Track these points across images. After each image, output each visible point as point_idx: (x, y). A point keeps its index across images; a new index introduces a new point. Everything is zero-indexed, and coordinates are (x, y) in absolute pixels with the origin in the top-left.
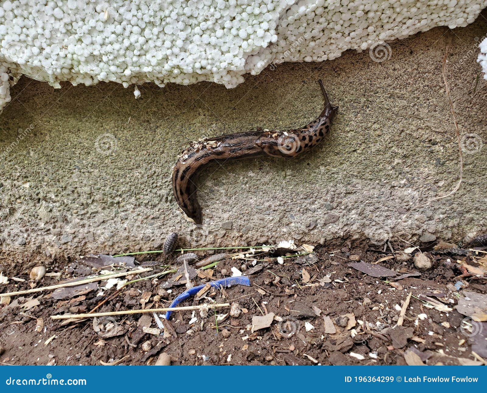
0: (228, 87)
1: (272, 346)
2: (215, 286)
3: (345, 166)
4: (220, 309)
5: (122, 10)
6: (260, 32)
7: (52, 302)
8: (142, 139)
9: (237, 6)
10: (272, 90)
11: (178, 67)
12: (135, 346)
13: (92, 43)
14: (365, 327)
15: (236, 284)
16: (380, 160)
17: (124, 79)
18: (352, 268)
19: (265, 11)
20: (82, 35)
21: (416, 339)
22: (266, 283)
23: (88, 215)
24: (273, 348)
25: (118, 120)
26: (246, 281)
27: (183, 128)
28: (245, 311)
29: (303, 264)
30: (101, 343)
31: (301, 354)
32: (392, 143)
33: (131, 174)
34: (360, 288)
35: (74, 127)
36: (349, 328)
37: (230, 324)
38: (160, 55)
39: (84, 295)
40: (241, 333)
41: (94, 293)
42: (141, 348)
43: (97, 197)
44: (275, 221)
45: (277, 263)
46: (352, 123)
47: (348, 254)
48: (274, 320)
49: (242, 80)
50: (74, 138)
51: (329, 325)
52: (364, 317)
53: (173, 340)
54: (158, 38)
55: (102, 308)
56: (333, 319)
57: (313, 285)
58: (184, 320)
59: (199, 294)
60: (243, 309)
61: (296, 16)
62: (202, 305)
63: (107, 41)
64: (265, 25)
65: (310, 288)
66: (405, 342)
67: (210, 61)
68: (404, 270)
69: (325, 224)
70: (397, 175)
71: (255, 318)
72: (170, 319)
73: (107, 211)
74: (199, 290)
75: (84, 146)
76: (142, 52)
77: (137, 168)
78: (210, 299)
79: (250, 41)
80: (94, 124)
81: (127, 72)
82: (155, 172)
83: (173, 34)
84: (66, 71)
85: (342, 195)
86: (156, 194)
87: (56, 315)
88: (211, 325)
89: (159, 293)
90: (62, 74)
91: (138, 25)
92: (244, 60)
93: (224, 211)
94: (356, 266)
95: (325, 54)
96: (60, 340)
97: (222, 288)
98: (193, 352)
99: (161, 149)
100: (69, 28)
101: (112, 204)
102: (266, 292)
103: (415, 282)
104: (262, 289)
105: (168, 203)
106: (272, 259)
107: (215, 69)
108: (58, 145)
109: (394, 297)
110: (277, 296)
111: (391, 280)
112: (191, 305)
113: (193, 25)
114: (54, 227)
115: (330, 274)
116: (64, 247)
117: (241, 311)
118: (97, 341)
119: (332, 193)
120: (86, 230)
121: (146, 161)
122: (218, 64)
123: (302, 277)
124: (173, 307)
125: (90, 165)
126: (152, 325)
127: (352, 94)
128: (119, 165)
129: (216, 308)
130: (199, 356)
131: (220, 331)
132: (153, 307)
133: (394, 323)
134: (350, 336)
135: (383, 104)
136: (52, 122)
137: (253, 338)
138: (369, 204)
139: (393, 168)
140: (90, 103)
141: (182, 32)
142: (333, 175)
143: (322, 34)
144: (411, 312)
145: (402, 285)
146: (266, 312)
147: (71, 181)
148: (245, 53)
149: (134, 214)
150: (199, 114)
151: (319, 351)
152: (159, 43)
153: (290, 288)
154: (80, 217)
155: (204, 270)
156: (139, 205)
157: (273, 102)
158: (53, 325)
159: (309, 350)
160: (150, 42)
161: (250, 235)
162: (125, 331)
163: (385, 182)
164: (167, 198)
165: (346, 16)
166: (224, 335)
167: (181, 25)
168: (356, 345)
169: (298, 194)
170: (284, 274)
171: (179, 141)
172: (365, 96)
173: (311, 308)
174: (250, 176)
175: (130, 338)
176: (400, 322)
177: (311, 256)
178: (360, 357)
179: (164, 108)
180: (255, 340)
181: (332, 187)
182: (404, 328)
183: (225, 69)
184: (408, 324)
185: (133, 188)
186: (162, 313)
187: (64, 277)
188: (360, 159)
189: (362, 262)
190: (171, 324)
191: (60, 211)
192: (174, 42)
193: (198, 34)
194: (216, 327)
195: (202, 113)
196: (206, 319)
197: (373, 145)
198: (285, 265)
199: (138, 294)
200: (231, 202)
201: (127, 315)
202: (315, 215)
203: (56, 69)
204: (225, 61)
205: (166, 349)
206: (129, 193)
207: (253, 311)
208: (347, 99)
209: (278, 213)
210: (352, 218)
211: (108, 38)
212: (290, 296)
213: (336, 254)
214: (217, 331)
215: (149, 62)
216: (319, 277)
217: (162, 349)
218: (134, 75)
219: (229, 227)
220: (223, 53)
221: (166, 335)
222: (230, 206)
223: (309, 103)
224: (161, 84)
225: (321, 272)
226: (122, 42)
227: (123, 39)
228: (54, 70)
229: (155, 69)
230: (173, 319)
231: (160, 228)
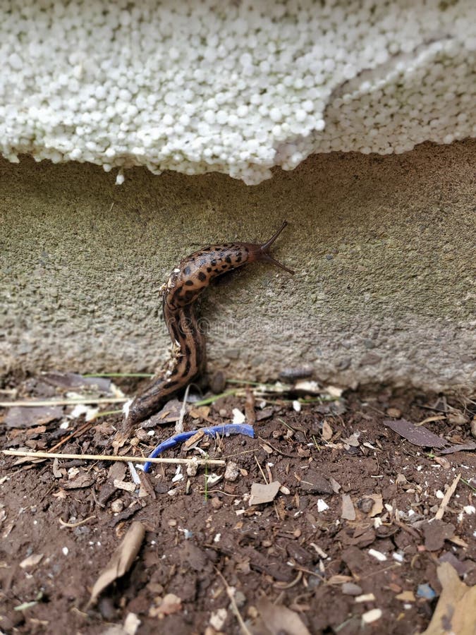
0: (248, 183)
1: (273, 527)
2: (209, 434)
3: (398, 295)
4: (213, 466)
5: (105, 65)
6: (301, 114)
7: (5, 429)
8: (127, 233)
9: (271, 74)
10: (310, 183)
11: (181, 152)
12: (103, 506)
13: (63, 108)
14: (394, 515)
15: (236, 432)
16: (446, 292)
17: (105, 160)
18: (387, 427)
19: (311, 84)
20: (49, 95)
21: (457, 540)
22: (275, 436)
23: (53, 323)
24: (274, 529)
25: (97, 206)
26: (250, 432)
27: (184, 225)
28: (244, 472)
29: (325, 413)
30: (61, 495)
31: (307, 543)
32: (467, 271)
33: (111, 278)
34: (394, 459)
35: (38, 210)
36: (373, 515)
37: (223, 490)
38: (156, 134)
39: (44, 425)
40: (236, 504)
41: (57, 422)
42: (110, 507)
43: (66, 301)
44: (295, 355)
45: (291, 409)
46: (417, 239)
47: (386, 405)
48: (279, 491)
49: (268, 176)
50: (37, 224)
51: (348, 508)
52: (394, 501)
53: (150, 501)
54: (155, 109)
55: (66, 447)
56: (355, 499)
57: (335, 446)
58: (166, 475)
59: (188, 443)
60: (242, 470)
61: (355, 95)
62: (190, 457)
63: (84, 107)
64: (309, 105)
65: (330, 450)
66: (441, 544)
67: (225, 149)
68: (456, 438)
69: (361, 366)
70: (467, 313)
71: (255, 486)
72: (149, 471)
73: (77, 321)
74: (189, 437)
75: (50, 235)
76: (132, 127)
77: (119, 270)
78: (201, 451)
79: (285, 125)
80: (65, 208)
81: (110, 153)
82: (143, 278)
83: (176, 106)
84: (26, 142)
85: (389, 332)
86: (143, 305)
87: (8, 448)
88: (199, 487)
89: (138, 436)
90: (20, 145)
91: (127, 88)
92: (273, 151)
93: (230, 336)
94: (395, 425)
95: (390, 146)
96: (12, 484)
97: (218, 437)
98: (173, 523)
99: (153, 250)
100: (31, 83)
101: (85, 312)
102: (273, 449)
103: (468, 460)
104: (268, 445)
105: (158, 319)
106: (286, 403)
107: (231, 160)
108: (16, 231)
109: (436, 479)
110: (287, 457)
111: (437, 453)
112: (175, 456)
113: (206, 96)
114: (10, 333)
115: (359, 433)
116: (22, 358)
117: (239, 471)
118: (56, 489)
119: (376, 328)
120: (50, 340)
121: (132, 263)
122: (236, 153)
123: (322, 433)
124: (153, 457)
125: (57, 261)
126: (126, 477)
127: (422, 201)
128: (96, 264)
129: (207, 464)
130: (180, 530)
131: (210, 497)
132: (129, 453)
133: (431, 514)
134: (373, 527)
135: (463, 219)
136: (8, 200)
137: (250, 514)
138: (423, 347)
139: (464, 304)
140: (60, 180)
141: (189, 105)
142: (380, 306)
143: (390, 120)
144: (456, 502)
145: (450, 461)
146: (271, 479)
147: (32, 278)
148: (276, 142)
149: (113, 328)
150: (207, 207)
151: (331, 540)
152: (156, 117)
153: (305, 448)
154: (43, 324)
155: (198, 407)
156: (120, 318)
157: (310, 201)
158: (4, 463)
159: (319, 538)
160: (144, 114)
161: (260, 367)
162: (92, 481)
163: (449, 320)
164: (157, 312)
165: (429, 98)
166: (215, 505)
167: (188, 94)
168: (378, 540)
169: (329, 325)
170: (299, 427)
171: (176, 241)
172: (439, 204)
173: (328, 480)
174: (269, 296)
175: (97, 492)
176: (439, 515)
177: (337, 403)
178: (381, 557)
179: (159, 195)
180: (252, 516)
181: (377, 320)
182: (442, 523)
183: (246, 161)
184: (448, 517)
185: (113, 295)
186: (140, 463)
187: (20, 395)
188: (420, 287)
189: (403, 420)
190: (149, 480)
191: (17, 314)
192: (177, 117)
193: (212, 109)
194: (205, 491)
195: (210, 207)
196: (194, 478)
197: (440, 271)
198: (302, 413)
199: (111, 432)
200: (239, 326)
201: (96, 461)
202: (349, 352)
203: (12, 138)
204: (246, 150)
205: (141, 512)
206: (108, 301)
207: (254, 474)
208: (413, 207)
209: (300, 346)
210: (398, 361)
211: (85, 102)
212: (304, 459)
213: (371, 404)
214: (206, 498)
215: (141, 141)
216: (344, 436)
217: (136, 512)
218: (119, 156)
219: (235, 356)
220: (244, 139)
221: (142, 493)
222: (238, 330)
223: (360, 207)
224: (156, 170)
225: (348, 428)
226: (104, 111)
227: (106, 107)
228: (10, 140)
229: (148, 152)
230: (153, 472)
231: (145, 348)
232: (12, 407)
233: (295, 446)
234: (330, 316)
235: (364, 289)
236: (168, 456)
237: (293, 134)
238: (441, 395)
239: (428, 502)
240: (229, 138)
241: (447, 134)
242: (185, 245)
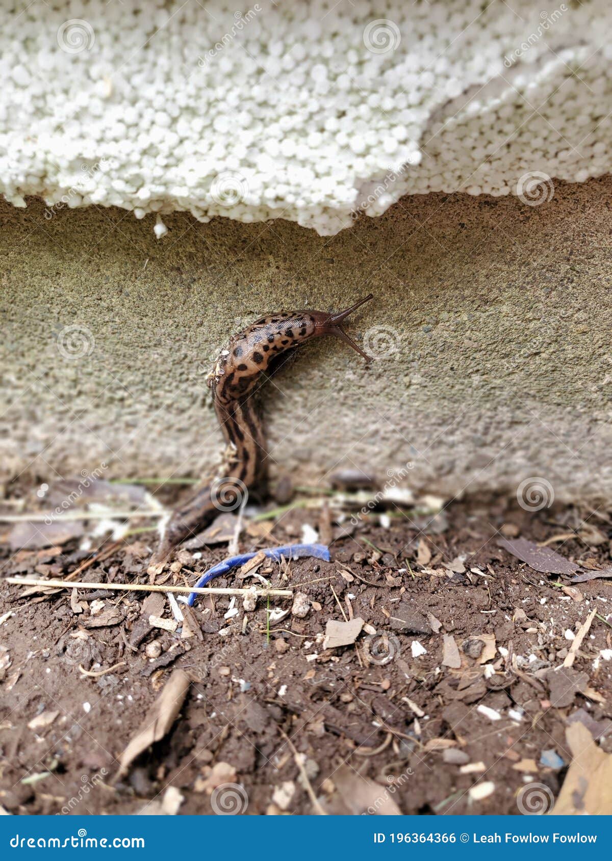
0: (322, 233)
1: (354, 677)
2: (272, 556)
3: (516, 378)
4: (277, 598)
5: (137, 80)
6: (390, 144)
7: (9, 551)
8: (166, 298)
9: (351, 91)
10: (402, 234)
12: (135, 649)
13: (82, 136)
14: (510, 661)
15: (307, 555)
16: (578, 374)
17: (136, 204)
18: (502, 548)
19: (403, 104)
20: (63, 120)
21: (591, 694)
22: (357, 560)
23: (71, 414)
24: (355, 679)
25: (126, 263)
26: (324, 554)
27: (238, 288)
28: (317, 606)
29: (422, 530)
30: (81, 635)
31: (399, 697)
32: (605, 347)
33: (146, 356)
34: (511, 589)
35: (50, 268)
36: (483, 661)
37: (290, 629)
38: (203, 171)
39: (59, 545)
40: (306, 647)
41: (76, 541)
42: (144, 651)
43: (86, 387)
44: (382, 455)
45: (377, 525)
46: (540, 306)
47: (499, 520)
48: (362, 631)
49: (348, 224)
50: (51, 289)
51: (451, 652)
52: (511, 644)
53: (196, 643)
54: (201, 138)
55: (88, 573)
56: (460, 641)
57: (434, 573)
58: (216, 610)
59: (245, 568)
60: (314, 603)
61: (461, 118)
62: (248, 587)
63: (109, 135)
64: (400, 132)
65: (428, 577)
66: (572, 698)
67: (293, 189)
68: (591, 561)
69: (468, 469)
70: (605, 401)
71: (331, 624)
72: (194, 604)
73: (101, 411)
74: (246, 560)
75: (66, 301)
76: (172, 161)
77: (155, 345)
78: (262, 579)
79: (370, 159)
80: (85, 266)
81: (144, 194)
82: (186, 356)
83: (228, 134)
84: (34, 181)
85: (504, 425)
86: (186, 391)
87: (13, 575)
88: (259, 626)
89: (180, 559)
90: (27, 184)
91: (165, 111)
92: (355, 192)
93: (299, 432)
94: (512, 546)
95: (506, 185)
96: (18, 621)
97: (284, 561)
98: (225, 671)
99: (199, 320)
100: (41, 104)
101: (112, 400)
102: (354, 577)
103: (606, 591)
104: (348, 571)
105: (206, 409)
106: (371, 517)
107: (300, 203)
108: (22, 296)
109: (565, 614)
110: (372, 586)
111: (566, 582)
112: (229, 585)
113: (267, 120)
114: (15, 428)
115: (466, 555)
117: (311, 605)
118: (75, 627)
119: (488, 420)
120: (67, 436)
121: (172, 336)
122: (306, 194)
123: (417, 556)
124: (200, 586)
126: (165, 613)
127: (547, 256)
128: (126, 338)
129: (269, 596)
130: (235, 680)
131: (273, 638)
132: (169, 581)
133: (558, 660)
134: (484, 676)
135: (599, 279)
136: (11, 255)
137: (324, 660)
138: (549, 445)
139: (601, 389)
140: (78, 229)
141: (246, 132)
142: (492, 391)
143: (505, 151)
144: (590, 645)
145: (582, 592)
146: (351, 615)
147: (42, 357)
148: (358, 179)
149: (148, 421)
150: (269, 265)
151: (429, 693)
152: (203, 146)
153: (395, 574)
154: (57, 416)
155: (257, 523)
156: (157, 407)
157: (403, 257)
158: (8, 594)
159: (413, 691)
160: (186, 143)
161: (338, 471)
162: (122, 618)
163: (582, 410)
164: (204, 400)
165: (555, 124)
166: (279, 649)
167: (244, 118)
168: (490, 693)
169: (427, 417)
170: (388, 548)
171: (229, 309)
172: (568, 260)
173: (425, 616)
174: (349, 380)
175: (127, 631)
176: (569, 662)
177: (437, 518)
178: (493, 715)
179: (207, 249)
180: (327, 662)
181: (489, 410)
182: (573, 672)
183: (319, 204)
184: (581, 664)
185: (147, 378)
186: (182, 594)
187: (30, 506)
188: (544, 368)
189: (523, 539)
190: (194, 616)
191: (23, 403)
192: (230, 148)
193: (275, 137)
194: (267, 631)
195: (273, 265)
196: (252, 614)
197: (570, 347)
198: (392, 530)
199: (145, 555)
200: (311, 418)
201: (126, 591)
202: (452, 451)
203: (17, 175)
204: (320, 191)
205: (184, 658)
206: (141, 386)
207: (330, 608)
208: (535, 264)
209: (389, 443)
210: (515, 463)
211: (110, 129)
212: (394, 588)
213: (481, 518)
214: (268, 639)
215: (183, 179)
216: (446, 558)
217: (178, 657)
218: (155, 198)
219: (305, 456)
220: (317, 176)
221: (186, 633)
222: (310, 424)
223: (467, 263)
224: (202, 216)
225: (450, 550)
226: (135, 139)
227: (138, 135)
228: (14, 177)
229: (192, 193)
230: (200, 606)
231: (189, 446)
232: (19, 522)
233: (382, 572)
234: (427, 405)
235: (471, 370)
236: (219, 586)
237: (381, 170)
238: (571, 506)
239: (555, 644)
240: (298, 174)
241: (580, 169)
242: (240, 313)
